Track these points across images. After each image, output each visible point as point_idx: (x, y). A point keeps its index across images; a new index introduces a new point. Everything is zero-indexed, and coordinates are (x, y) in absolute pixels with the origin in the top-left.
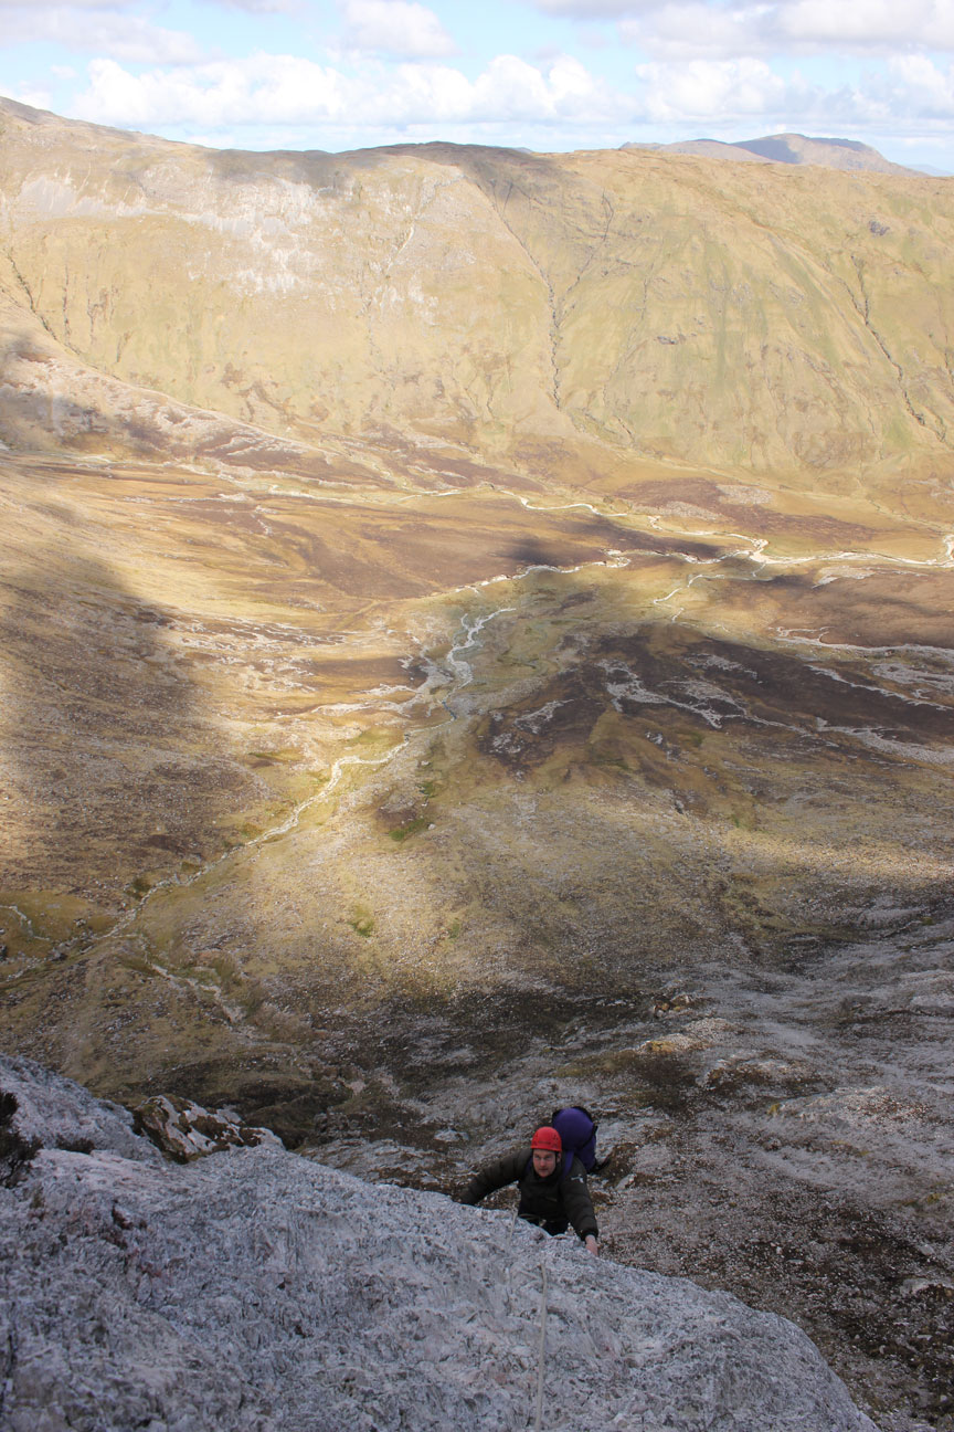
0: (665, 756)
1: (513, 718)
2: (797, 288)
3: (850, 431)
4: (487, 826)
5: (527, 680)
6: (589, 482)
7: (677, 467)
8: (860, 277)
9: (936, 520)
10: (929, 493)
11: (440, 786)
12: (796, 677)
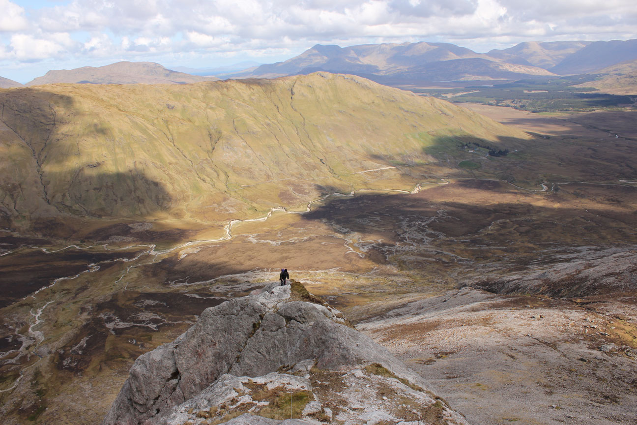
0: (139, 348)
1: (69, 350)
2: (143, 136)
3: (178, 191)
4: (73, 400)
5: (69, 332)
6: (71, 235)
7: (109, 220)
8: (168, 128)
9: (220, 221)
10: (214, 210)
11: (44, 390)
12: (181, 301)
